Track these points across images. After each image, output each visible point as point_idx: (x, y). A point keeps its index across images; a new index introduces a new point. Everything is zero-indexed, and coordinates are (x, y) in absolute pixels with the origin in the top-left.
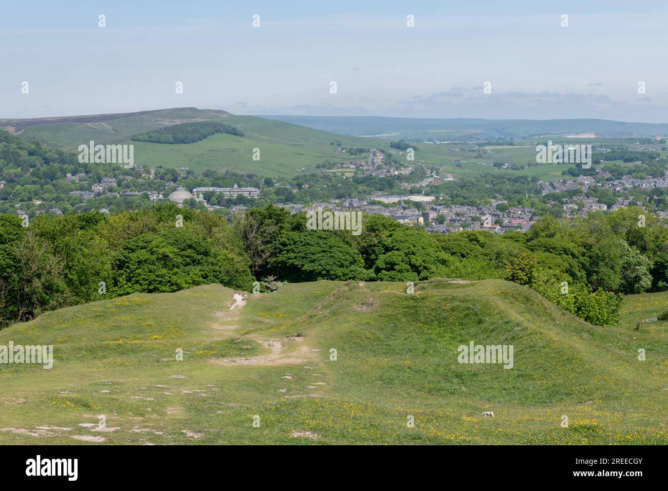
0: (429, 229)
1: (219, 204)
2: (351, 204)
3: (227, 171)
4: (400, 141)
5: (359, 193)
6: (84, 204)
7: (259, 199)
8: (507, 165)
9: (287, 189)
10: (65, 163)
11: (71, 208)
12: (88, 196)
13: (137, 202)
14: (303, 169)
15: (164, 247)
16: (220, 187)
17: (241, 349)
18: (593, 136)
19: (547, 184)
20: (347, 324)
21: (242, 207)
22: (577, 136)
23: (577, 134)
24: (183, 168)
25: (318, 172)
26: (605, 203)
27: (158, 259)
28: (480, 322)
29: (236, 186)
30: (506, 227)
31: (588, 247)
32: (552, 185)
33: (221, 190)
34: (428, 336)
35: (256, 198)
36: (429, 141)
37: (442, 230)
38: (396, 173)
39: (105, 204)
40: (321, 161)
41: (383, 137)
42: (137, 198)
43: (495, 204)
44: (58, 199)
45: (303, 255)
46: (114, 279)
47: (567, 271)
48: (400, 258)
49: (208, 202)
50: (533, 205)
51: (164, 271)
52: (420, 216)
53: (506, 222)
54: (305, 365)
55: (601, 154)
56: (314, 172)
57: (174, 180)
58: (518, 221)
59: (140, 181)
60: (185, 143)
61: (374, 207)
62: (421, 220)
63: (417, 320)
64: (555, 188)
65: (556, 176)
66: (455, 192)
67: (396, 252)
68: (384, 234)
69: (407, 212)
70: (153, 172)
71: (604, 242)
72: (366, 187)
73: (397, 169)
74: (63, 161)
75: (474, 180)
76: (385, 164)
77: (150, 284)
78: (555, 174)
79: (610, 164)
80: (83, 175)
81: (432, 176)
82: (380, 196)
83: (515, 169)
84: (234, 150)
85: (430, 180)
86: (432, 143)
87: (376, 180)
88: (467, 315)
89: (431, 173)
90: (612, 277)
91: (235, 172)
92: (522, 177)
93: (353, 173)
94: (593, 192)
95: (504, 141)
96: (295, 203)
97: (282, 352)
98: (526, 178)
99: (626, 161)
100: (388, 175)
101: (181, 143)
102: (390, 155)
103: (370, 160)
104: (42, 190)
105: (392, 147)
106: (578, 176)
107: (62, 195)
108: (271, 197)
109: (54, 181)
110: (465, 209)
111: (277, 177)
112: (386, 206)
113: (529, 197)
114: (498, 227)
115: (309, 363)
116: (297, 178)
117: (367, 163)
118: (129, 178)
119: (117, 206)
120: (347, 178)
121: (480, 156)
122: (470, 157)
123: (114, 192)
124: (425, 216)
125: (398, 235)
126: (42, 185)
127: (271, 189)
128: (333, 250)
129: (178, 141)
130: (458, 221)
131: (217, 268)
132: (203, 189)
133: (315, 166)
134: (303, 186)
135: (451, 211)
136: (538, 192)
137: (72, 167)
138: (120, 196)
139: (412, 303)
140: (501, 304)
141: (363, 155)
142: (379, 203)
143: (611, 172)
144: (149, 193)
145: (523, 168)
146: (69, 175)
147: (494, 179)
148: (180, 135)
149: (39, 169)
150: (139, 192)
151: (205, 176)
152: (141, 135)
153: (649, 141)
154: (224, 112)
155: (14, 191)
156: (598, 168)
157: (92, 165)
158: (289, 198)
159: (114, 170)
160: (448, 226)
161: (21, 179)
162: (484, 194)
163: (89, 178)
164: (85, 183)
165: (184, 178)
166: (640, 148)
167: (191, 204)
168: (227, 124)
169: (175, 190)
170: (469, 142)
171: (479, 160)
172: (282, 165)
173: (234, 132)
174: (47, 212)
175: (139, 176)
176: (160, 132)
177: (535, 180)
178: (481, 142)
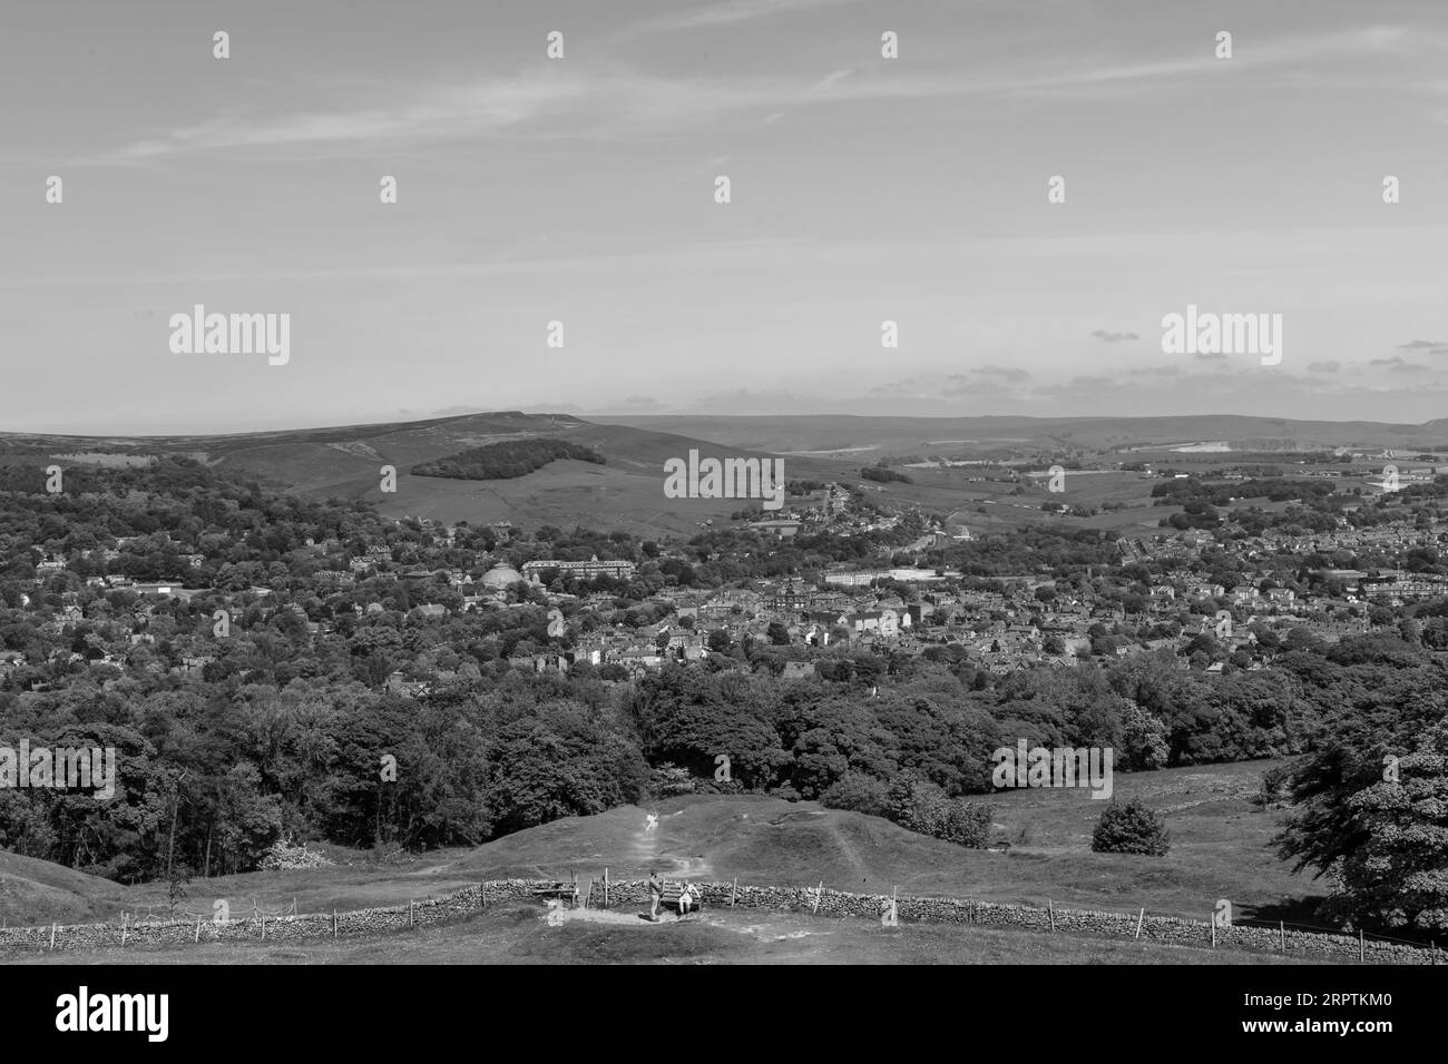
0: (920, 635)
1: (567, 589)
2: (790, 591)
3: (578, 528)
4: (879, 465)
5: (806, 565)
6: (339, 594)
7: (635, 580)
8: (1065, 507)
9: (681, 562)
10: (301, 521)
12: (346, 579)
13: (429, 589)
14: (710, 522)
16: (568, 559)
18: (1224, 449)
19: (1132, 543)
21: (607, 596)
22: (1194, 451)
23: (1196, 444)
24: (502, 524)
25: (736, 527)
26: (1221, 583)
29: (595, 558)
30: (1051, 630)
31: (1077, 712)
32: (1140, 545)
33: (570, 565)
35: (629, 578)
36: (933, 461)
37: (940, 638)
38: (870, 528)
39: (375, 595)
40: (740, 507)
41: (851, 453)
42: (428, 581)
43: (1034, 588)
44: (295, 586)
49: (548, 586)
50: (1097, 588)
52: (903, 610)
53: (1050, 620)
55: (1232, 486)
56: (728, 528)
57: (490, 548)
58: (1072, 619)
60: (502, 477)
61: (829, 596)
62: (907, 620)
64: (1144, 552)
65: (1150, 531)
66: (970, 563)
69: (886, 604)
70: (451, 532)
72: (817, 556)
73: (872, 520)
74: (299, 517)
75: (1004, 540)
76: (852, 510)
78: (1150, 524)
79: (1245, 505)
80: (334, 542)
81: (932, 533)
82: (840, 571)
83: (1080, 516)
84: (588, 490)
85: (930, 538)
86: (937, 464)
87: (835, 542)
89: (933, 524)
91: (591, 529)
92: (1089, 532)
93: (796, 529)
94: (1206, 561)
95: (1066, 459)
96: (696, 588)
98: (1097, 532)
99: (1275, 498)
100: (856, 531)
101: (496, 478)
102: (860, 495)
103: (825, 503)
104: (267, 569)
105: (864, 477)
106: (1185, 528)
107: (301, 579)
108: (654, 576)
109: (287, 554)
110: (982, 597)
111: (663, 538)
112: (849, 592)
113: (1095, 574)
114: (1035, 630)
116: (696, 541)
117: (820, 509)
118: (413, 546)
119: (396, 597)
120: (785, 539)
121: (1019, 491)
122: (1002, 494)
123: (389, 571)
124: (915, 612)
126: (267, 561)
127: (655, 561)
129: (491, 474)
130: (969, 619)
132: (539, 564)
133: (730, 516)
134: (709, 557)
135: (958, 602)
136: (1115, 560)
137: (314, 527)
138: (399, 578)
141: (814, 493)
142: (838, 588)
143: (1244, 521)
144: (448, 572)
145: (1093, 513)
146: (310, 542)
147: (1040, 536)
148: (495, 465)
149: (259, 533)
150: (430, 571)
151: (540, 540)
152: (428, 465)
153: (1322, 459)
154: (570, 418)
155: (220, 572)
156: (1223, 514)
157: (347, 524)
158: (686, 579)
159: (386, 531)
160: (951, 630)
161: (231, 550)
162: (1022, 565)
163: (345, 546)
164: (338, 557)
165: (505, 545)
166: (1305, 474)
167: (520, 592)
168: (575, 441)
169: (491, 566)
170: (1002, 463)
171: (1018, 498)
172: (672, 514)
173: (589, 457)
174: (280, 610)
175: (428, 541)
176: (460, 459)
177: (1111, 536)
178: (1024, 461)
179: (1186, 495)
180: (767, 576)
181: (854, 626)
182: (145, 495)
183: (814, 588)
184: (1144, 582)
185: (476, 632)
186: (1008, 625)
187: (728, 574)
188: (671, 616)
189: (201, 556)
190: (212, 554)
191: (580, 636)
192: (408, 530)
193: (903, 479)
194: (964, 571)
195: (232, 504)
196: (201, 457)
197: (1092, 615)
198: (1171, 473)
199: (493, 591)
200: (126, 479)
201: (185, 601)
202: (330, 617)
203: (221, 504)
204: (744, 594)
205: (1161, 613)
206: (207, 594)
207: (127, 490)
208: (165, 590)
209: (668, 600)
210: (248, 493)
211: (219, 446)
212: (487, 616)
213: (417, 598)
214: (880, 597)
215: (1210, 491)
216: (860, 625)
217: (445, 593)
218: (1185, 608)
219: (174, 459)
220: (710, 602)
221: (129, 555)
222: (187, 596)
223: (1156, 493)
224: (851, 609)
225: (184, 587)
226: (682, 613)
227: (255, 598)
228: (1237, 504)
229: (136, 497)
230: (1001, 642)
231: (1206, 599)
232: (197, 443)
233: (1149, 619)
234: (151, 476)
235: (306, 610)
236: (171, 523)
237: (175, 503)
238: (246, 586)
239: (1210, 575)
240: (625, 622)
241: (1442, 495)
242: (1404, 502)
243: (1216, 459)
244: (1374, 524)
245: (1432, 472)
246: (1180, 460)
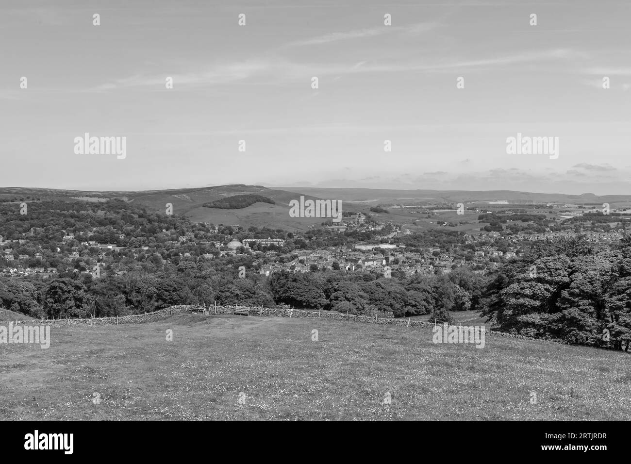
1: (259, 249)
2: (341, 251)
3: (264, 227)
4: (377, 207)
5: (348, 242)
6: (174, 250)
7: (284, 246)
8: (446, 223)
9: (302, 240)
10: (161, 223)
12: (177, 244)
13: (207, 248)
14: (313, 226)
16: (259, 238)
18: (506, 203)
19: (470, 236)
21: (273, 252)
22: (495, 203)
23: (496, 201)
24: (236, 226)
25: (323, 228)
26: (501, 251)
29: (269, 238)
30: (437, 266)
31: (437, 288)
32: (473, 237)
33: (260, 240)
35: (282, 246)
36: (398, 206)
37: (396, 269)
38: (373, 229)
39: (187, 250)
41: (367, 202)
42: (207, 246)
43: (432, 251)
44: (158, 247)
49: (252, 248)
50: (455, 252)
52: (383, 259)
53: (437, 263)
55: (508, 216)
56: (320, 228)
57: (231, 234)
58: (445, 263)
59: (209, 234)
60: (237, 208)
61: (356, 253)
62: (384, 262)
64: (474, 239)
66: (409, 242)
69: (377, 256)
70: (217, 228)
72: (353, 239)
73: (374, 226)
74: (160, 221)
75: (422, 234)
76: (366, 223)
78: (477, 229)
79: (512, 223)
80: (173, 230)
81: (396, 231)
82: (361, 244)
83: (451, 226)
84: (268, 213)
85: (395, 233)
86: (399, 207)
87: (359, 234)
89: (396, 228)
91: (268, 228)
92: (454, 232)
93: (345, 229)
94: (497, 243)
95: (447, 205)
96: (307, 249)
98: (457, 232)
99: (524, 221)
100: (367, 230)
101: (234, 208)
102: (370, 217)
103: (356, 220)
104: (148, 240)
105: (371, 211)
106: (490, 231)
107: (160, 244)
108: (291, 245)
109: (155, 235)
110: (413, 254)
111: (296, 231)
112: (363, 252)
113: (455, 247)
114: (432, 266)
116: (308, 233)
117: (354, 222)
118: (202, 233)
119: (195, 251)
120: (341, 232)
121: (429, 217)
122: (423, 218)
123: (193, 241)
124: (387, 259)
126: (148, 237)
127: (292, 240)
129: (232, 207)
130: (407, 262)
132: (249, 240)
133: (321, 224)
134: (312, 238)
135: (404, 256)
136: (463, 242)
137: (166, 225)
138: (197, 244)
141: (352, 216)
142: (359, 250)
143: (511, 229)
144: (214, 242)
145: (456, 225)
146: (164, 231)
147: (436, 233)
148: (234, 203)
149: (145, 227)
150: (208, 242)
151: (250, 231)
152: (209, 203)
153: (542, 207)
154: (263, 187)
155: (131, 241)
156: (504, 226)
157: (178, 224)
158: (303, 246)
159: (193, 227)
160: (400, 266)
161: (135, 233)
162: (428, 243)
163: (177, 232)
164: (175, 236)
165: (237, 233)
166: (535, 212)
167: (241, 250)
168: (264, 195)
169: (231, 240)
170: (423, 207)
171: (429, 219)
172: (300, 223)
173: (269, 201)
174: (152, 255)
175: (208, 231)
176: (221, 201)
177: (462, 234)
178: (431, 207)
179: (491, 219)
180: (333, 246)
181: (364, 264)
182: (104, 212)
183: (350, 250)
184: (473, 250)
185: (224, 264)
186: (422, 265)
187: (319, 245)
188: (296, 259)
189: (124, 235)
190: (128, 234)
191: (262, 266)
192: (201, 227)
193: (386, 212)
194: (407, 245)
195: (136, 216)
196: (125, 199)
197: (453, 261)
198: (486, 211)
199: (231, 249)
200: (97, 206)
201: (117, 251)
202: (170, 258)
203: (132, 216)
204: (324, 251)
205: (479, 261)
206: (125, 249)
207: (97, 210)
208: (110, 247)
209: (295, 254)
210: (142, 212)
211: (132, 195)
212: (229, 258)
213: (203, 251)
214: (375, 254)
215: (500, 218)
216: (366, 264)
217: (214, 250)
218: (488, 260)
219: (115, 199)
220: (311, 255)
221: (97, 234)
222: (118, 249)
223: (479, 219)
224: (364, 258)
225: (117, 246)
226: (300, 258)
227: (143, 250)
228: (510, 223)
229: (101, 213)
230: (419, 270)
231: (496, 257)
232: (124, 194)
233: (474, 263)
234: (106, 205)
235: (162, 255)
237: (115, 215)
238: (140, 246)
239: (497, 248)
240: (279, 261)
241: (585, 220)
242: (571, 223)
243: (503, 206)
244: (560, 230)
245: (583, 212)
246: (489, 206)
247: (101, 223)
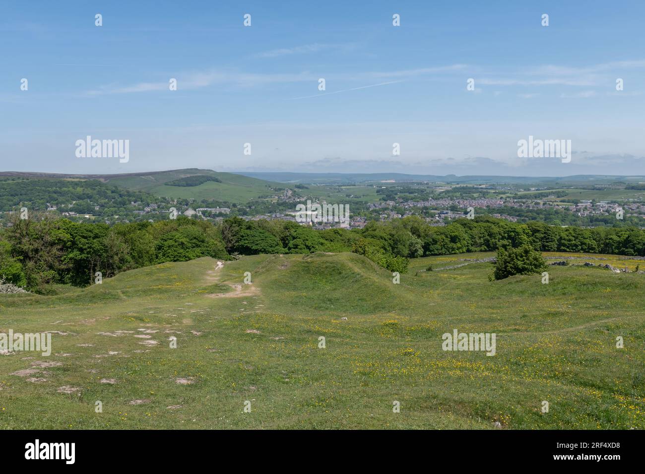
0: (315, 228)
1: (209, 216)
2: (276, 216)
3: (213, 200)
4: (300, 185)
5: (280, 210)
6: (140, 217)
7: (230, 214)
8: (353, 195)
9: (244, 209)
10: (130, 197)
11: (133, 219)
14: (252, 199)
15: (182, 238)
16: (210, 208)
17: (221, 289)
18: (394, 182)
19: (372, 205)
20: (274, 276)
21: (221, 218)
22: (386, 182)
23: (386, 180)
24: (191, 199)
25: (259, 200)
26: (400, 214)
27: (178, 245)
28: (340, 273)
29: (218, 207)
30: (352, 226)
31: (392, 235)
32: (374, 205)
33: (211, 209)
34: (315, 281)
35: (228, 213)
36: (314, 184)
37: (321, 228)
38: (298, 200)
39: (151, 217)
40: (261, 195)
41: (292, 182)
44: (127, 215)
45: (252, 241)
46: (156, 255)
47: (382, 248)
48: (301, 242)
49: (204, 215)
50: (365, 215)
51: (182, 251)
53: (353, 223)
54: (253, 297)
55: (398, 190)
56: (257, 200)
57: (187, 205)
58: (358, 223)
59: (169, 205)
60: (192, 186)
61: (287, 217)
62: (311, 224)
63: (309, 273)
64: (376, 207)
65: (377, 201)
67: (298, 239)
68: (292, 231)
70: (176, 201)
71: (400, 233)
72: (283, 207)
73: (299, 198)
74: (129, 196)
76: (293, 196)
77: (175, 257)
79: (402, 195)
80: (140, 203)
82: (290, 211)
83: (357, 198)
84: (216, 190)
85: (315, 203)
86: (316, 185)
87: (289, 204)
88: (333, 270)
89: (316, 200)
90: (404, 250)
91: (217, 200)
92: (360, 202)
93: (277, 201)
94: (394, 208)
95: (351, 184)
96: (248, 216)
97: (242, 290)
98: (362, 202)
99: (410, 193)
100: (294, 201)
101: (190, 186)
102: (295, 191)
103: (285, 194)
104: (119, 210)
105: (296, 187)
106: (387, 201)
107: (129, 213)
108: (236, 213)
109: (125, 206)
111: (238, 203)
112: (293, 216)
113: (364, 211)
114: (349, 226)
115: (256, 296)
116: (249, 203)
117: (284, 195)
118: (164, 204)
119: (158, 218)
120: (274, 203)
121: (339, 191)
122: (335, 192)
123: (156, 211)
125: (299, 231)
126: (119, 208)
127: (236, 209)
128: (267, 239)
129: (188, 185)
131: (209, 249)
132: (201, 209)
133: (258, 197)
134: (252, 207)
136: (368, 209)
137: (134, 199)
138: (159, 213)
139: (306, 264)
140: (350, 264)
141: (282, 191)
142: (290, 215)
143: (403, 199)
145: (360, 197)
146: (133, 203)
148: (189, 182)
149: (117, 200)
150: (169, 211)
151: (202, 203)
152: (169, 182)
153: (421, 184)
154: (210, 171)
155: (104, 211)
156: (397, 197)
157: (144, 197)
159: (156, 200)
161: (108, 205)
163: (143, 204)
164: (141, 207)
165: (192, 204)
166: (417, 187)
167: (195, 217)
168: (213, 176)
169: (187, 209)
170: (334, 185)
171: (340, 193)
172: (241, 196)
173: (217, 180)
176: (179, 181)
177: (366, 203)
178: (340, 184)
179: (386, 192)
180: (269, 213)
182: (82, 189)
183: (283, 215)
184: (378, 214)
186: (341, 225)
189: (99, 206)
190: (102, 206)
192: (163, 200)
193: (307, 188)
195: (109, 192)
196: (102, 180)
198: (381, 187)
199: (187, 216)
200: (77, 184)
203: (106, 192)
204: (262, 217)
206: (99, 217)
207: (77, 187)
208: (87, 216)
210: (114, 188)
213: (164, 217)
215: (392, 191)
219: (94, 180)
221: (76, 206)
222: (93, 218)
223: (377, 192)
225: (93, 216)
227: (114, 218)
229: (79, 190)
234: (85, 184)
236: (90, 197)
237: (91, 191)
238: (112, 215)
239: (396, 212)
241: (455, 192)
242: (445, 194)
243: (392, 184)
244: (439, 199)
245: (451, 187)
246: (382, 184)
247: (79, 198)
